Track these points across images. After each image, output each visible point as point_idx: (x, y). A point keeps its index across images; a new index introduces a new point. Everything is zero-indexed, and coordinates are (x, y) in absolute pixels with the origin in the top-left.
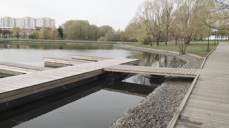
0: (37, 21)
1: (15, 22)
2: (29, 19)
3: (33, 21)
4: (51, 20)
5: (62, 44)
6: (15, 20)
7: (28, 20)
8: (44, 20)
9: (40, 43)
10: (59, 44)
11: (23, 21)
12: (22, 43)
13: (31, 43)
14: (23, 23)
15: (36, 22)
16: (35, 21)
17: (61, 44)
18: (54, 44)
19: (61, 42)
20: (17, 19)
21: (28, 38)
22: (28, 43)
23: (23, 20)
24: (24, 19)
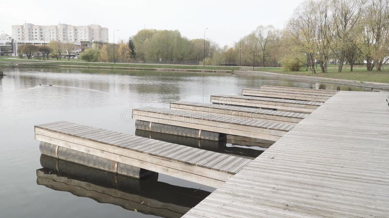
0: (79, 31)
1: (41, 33)
2: (65, 28)
3: (72, 31)
4: (101, 29)
5: (147, 69)
6: (41, 30)
7: (64, 30)
8: (91, 30)
9: (110, 68)
10: (142, 69)
11: (55, 31)
12: (78, 67)
13: (92, 68)
14: (55, 34)
15: (76, 33)
16: (76, 30)
17: (144, 69)
18: (134, 69)
19: (143, 66)
20: (45, 27)
21: (81, 60)
22: (88, 68)
23: (55, 29)
24: (56, 27)
